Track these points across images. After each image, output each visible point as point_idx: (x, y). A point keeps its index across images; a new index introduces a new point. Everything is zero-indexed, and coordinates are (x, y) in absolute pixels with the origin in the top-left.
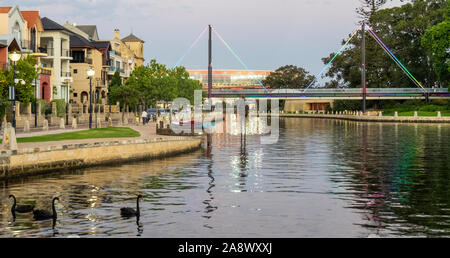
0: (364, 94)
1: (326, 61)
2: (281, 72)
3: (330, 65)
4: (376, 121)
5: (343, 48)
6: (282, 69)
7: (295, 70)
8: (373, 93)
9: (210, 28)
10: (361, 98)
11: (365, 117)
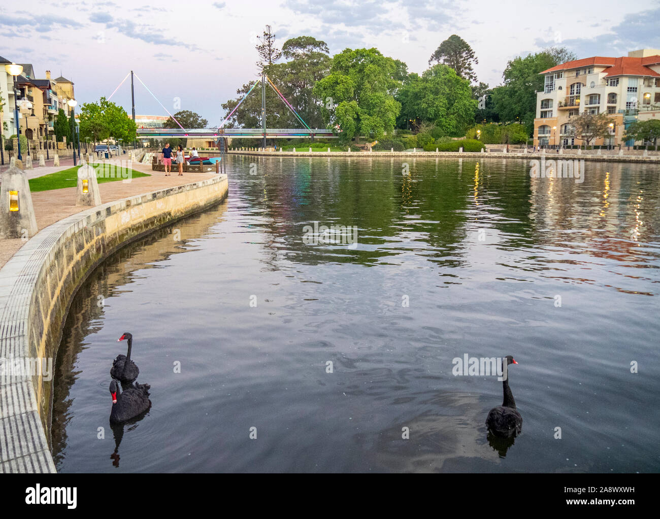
0: (265, 134)
1: (225, 107)
2: (179, 116)
3: (227, 111)
4: (278, 156)
5: (238, 96)
6: (180, 113)
7: (190, 115)
8: (273, 133)
9: (132, 73)
10: (262, 137)
11: (267, 153)
